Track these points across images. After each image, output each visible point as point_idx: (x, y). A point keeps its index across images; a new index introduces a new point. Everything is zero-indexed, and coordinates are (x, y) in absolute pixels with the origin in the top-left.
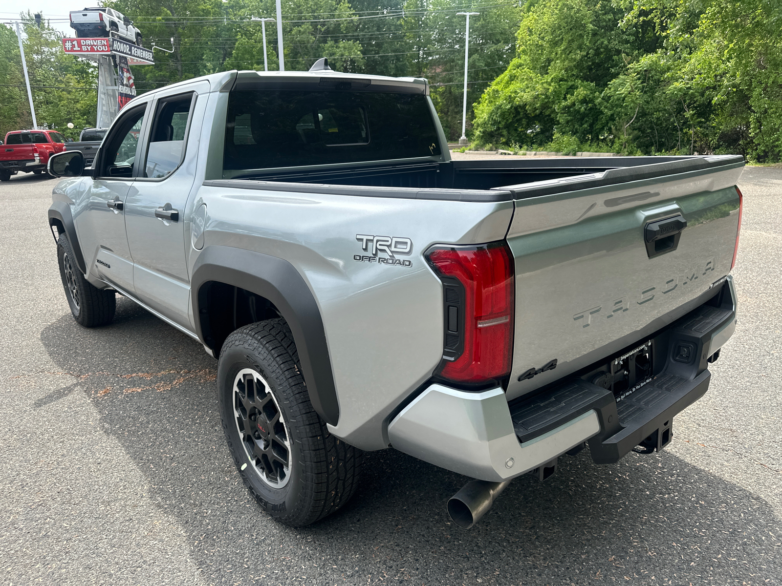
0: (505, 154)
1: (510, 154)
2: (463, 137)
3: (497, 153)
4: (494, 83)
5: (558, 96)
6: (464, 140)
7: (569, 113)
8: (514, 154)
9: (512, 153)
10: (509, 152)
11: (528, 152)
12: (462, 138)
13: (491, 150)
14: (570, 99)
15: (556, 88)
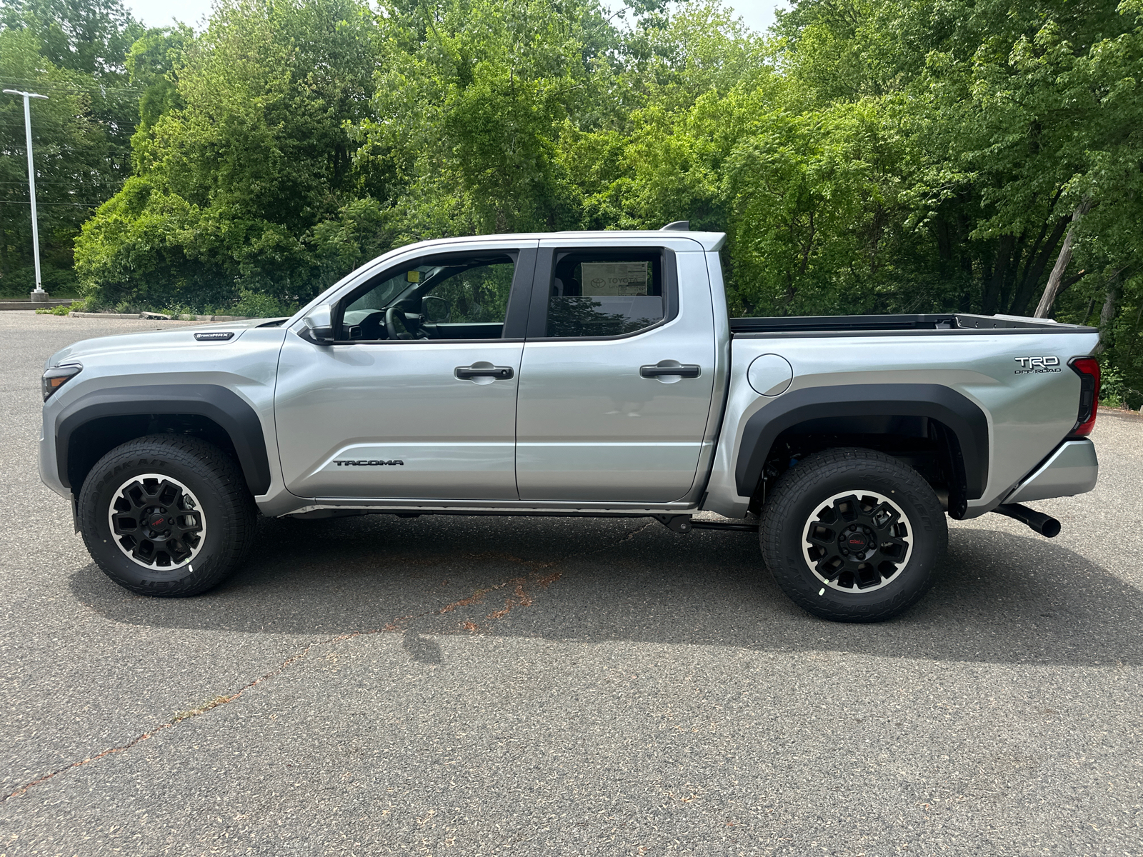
0: (159, 318)
1: (167, 319)
2: (38, 290)
3: (141, 316)
4: (101, 209)
5: (236, 239)
6: (42, 294)
7: (257, 263)
8: (172, 319)
9: (169, 317)
10: (166, 316)
11: (199, 316)
12: (35, 291)
13: (127, 311)
14: (256, 245)
15: (231, 227)
